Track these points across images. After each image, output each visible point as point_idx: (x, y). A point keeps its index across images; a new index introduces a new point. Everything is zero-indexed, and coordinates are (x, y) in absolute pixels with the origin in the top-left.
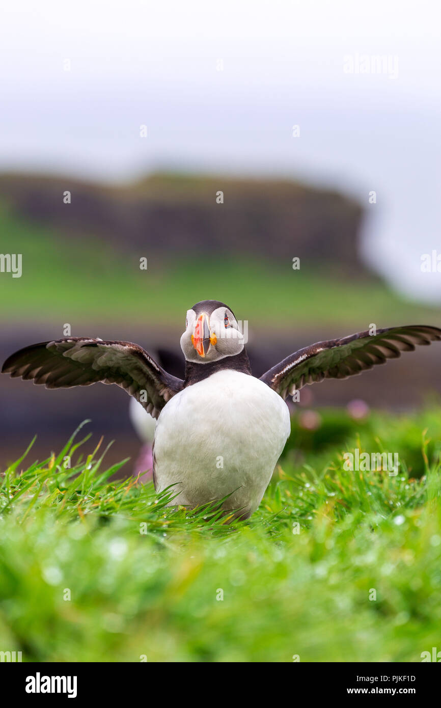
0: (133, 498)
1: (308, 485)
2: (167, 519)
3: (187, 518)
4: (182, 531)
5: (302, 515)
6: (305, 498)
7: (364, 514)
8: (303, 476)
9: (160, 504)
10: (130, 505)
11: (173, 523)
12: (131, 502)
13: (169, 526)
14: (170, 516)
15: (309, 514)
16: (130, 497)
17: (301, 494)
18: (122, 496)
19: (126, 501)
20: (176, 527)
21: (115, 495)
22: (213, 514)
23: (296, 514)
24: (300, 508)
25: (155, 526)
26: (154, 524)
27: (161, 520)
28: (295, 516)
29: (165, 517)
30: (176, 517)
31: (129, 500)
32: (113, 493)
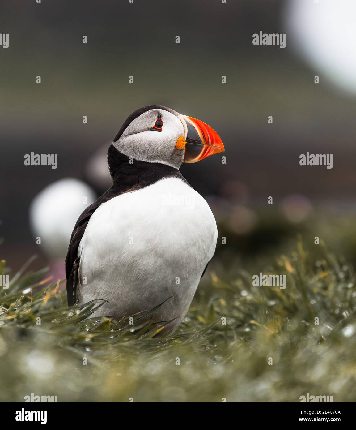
0: (52, 310)
1: (244, 293)
2: (90, 332)
3: (112, 331)
4: (107, 345)
5: (239, 326)
6: (242, 308)
7: (308, 324)
8: (239, 283)
9: (82, 316)
10: (48, 317)
11: (96, 337)
12: (49, 314)
13: (92, 339)
14: (93, 329)
15: (246, 325)
16: (49, 309)
17: (237, 304)
18: (39, 307)
19: (43, 312)
20: (100, 341)
21: (32, 306)
22: (141, 326)
23: (232, 325)
24: (235, 318)
25: (76, 340)
26: (75, 338)
27: (83, 334)
28: (232, 327)
29: (88, 330)
30: (100, 329)
31: (47, 312)
32: (29, 304)
